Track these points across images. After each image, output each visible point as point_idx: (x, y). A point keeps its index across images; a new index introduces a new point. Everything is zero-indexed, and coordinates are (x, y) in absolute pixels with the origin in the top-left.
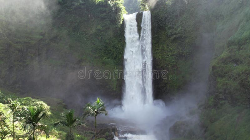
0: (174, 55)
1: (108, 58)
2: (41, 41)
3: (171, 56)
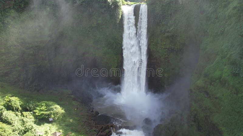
0: (167, 48)
2: (49, 42)
3: (164, 49)
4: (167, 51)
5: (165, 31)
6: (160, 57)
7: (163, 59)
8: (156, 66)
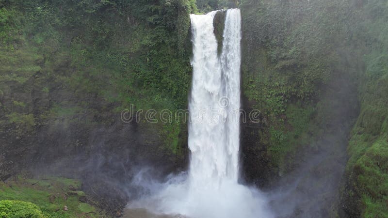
0: (281, 94)
1: (163, 97)
2: (37, 76)
3: (276, 96)
4: (281, 100)
5: (277, 57)
6: (269, 113)
7: (275, 118)
8: (260, 132)
